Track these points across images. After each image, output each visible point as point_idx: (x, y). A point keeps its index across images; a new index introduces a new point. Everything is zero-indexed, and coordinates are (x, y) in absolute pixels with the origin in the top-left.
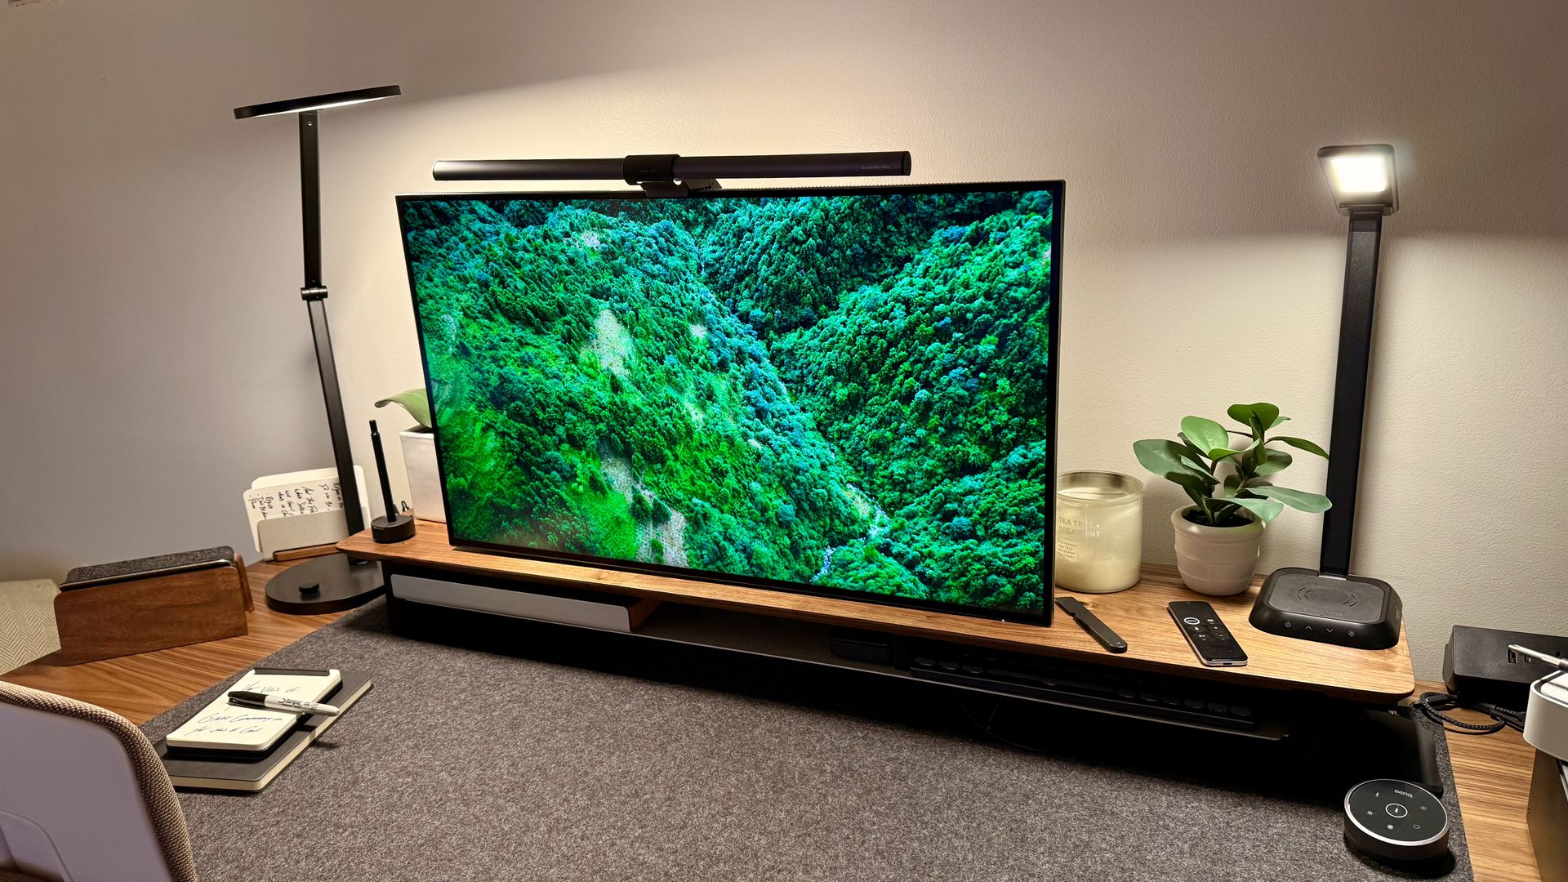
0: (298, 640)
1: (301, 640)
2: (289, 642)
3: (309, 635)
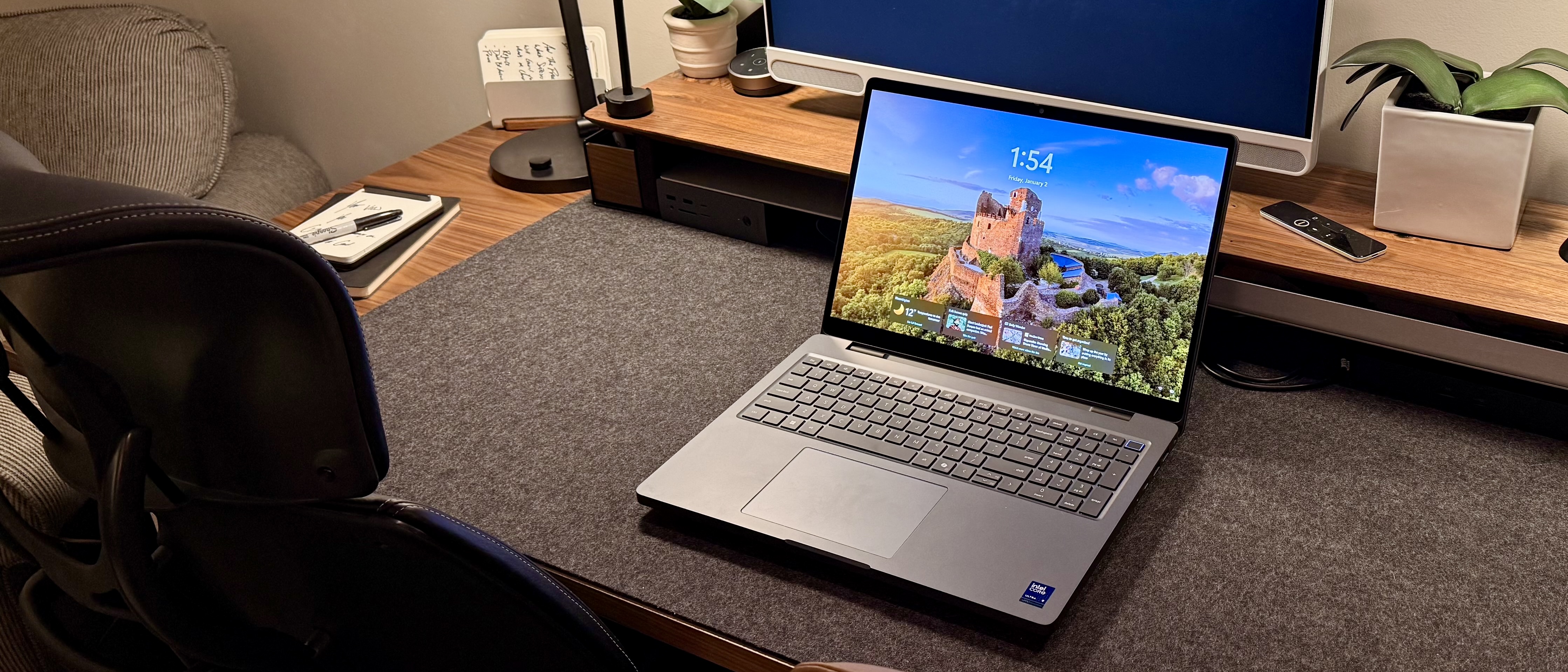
0: (539, 219)
1: (543, 220)
2: (530, 221)
3: (551, 215)
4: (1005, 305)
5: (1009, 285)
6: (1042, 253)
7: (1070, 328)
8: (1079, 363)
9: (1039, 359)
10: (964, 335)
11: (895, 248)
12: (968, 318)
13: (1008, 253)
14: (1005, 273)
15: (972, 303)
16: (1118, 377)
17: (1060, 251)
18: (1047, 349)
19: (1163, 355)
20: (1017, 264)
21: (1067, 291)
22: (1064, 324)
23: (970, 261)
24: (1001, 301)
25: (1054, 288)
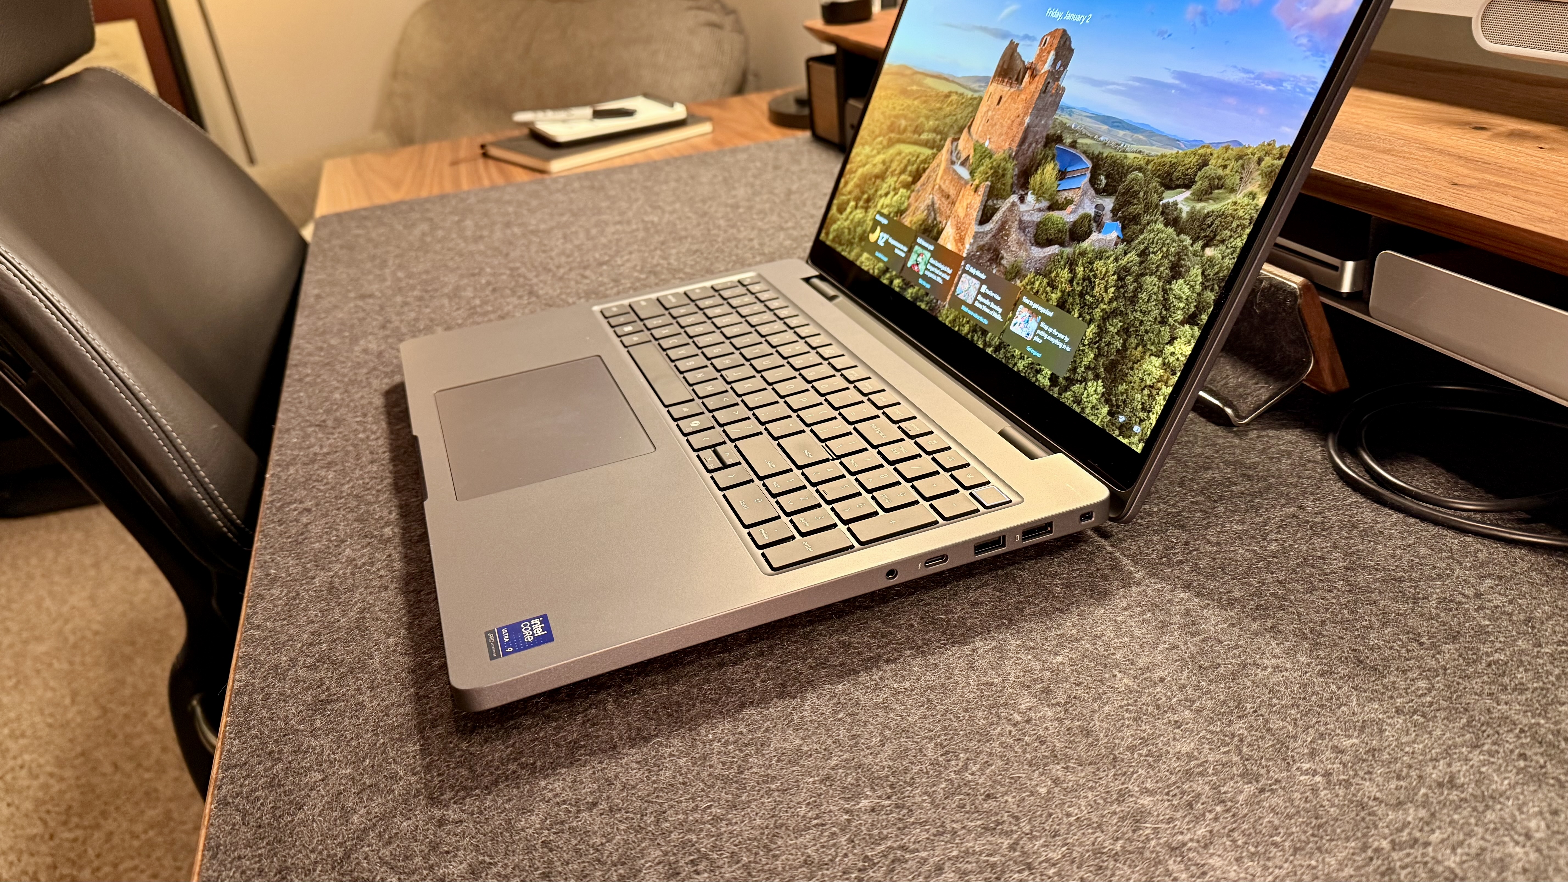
4: (976, 236)
5: (990, 203)
6: (1045, 146)
7: (1037, 283)
8: (1029, 349)
9: (984, 333)
10: (921, 281)
11: (899, 141)
12: (934, 255)
13: (1007, 146)
14: (992, 182)
15: (943, 229)
16: (1070, 381)
17: (1068, 141)
18: (999, 317)
19: (1148, 354)
20: (1010, 166)
21: (1056, 214)
22: (1030, 276)
23: (962, 159)
24: (974, 228)
25: (1040, 210)
